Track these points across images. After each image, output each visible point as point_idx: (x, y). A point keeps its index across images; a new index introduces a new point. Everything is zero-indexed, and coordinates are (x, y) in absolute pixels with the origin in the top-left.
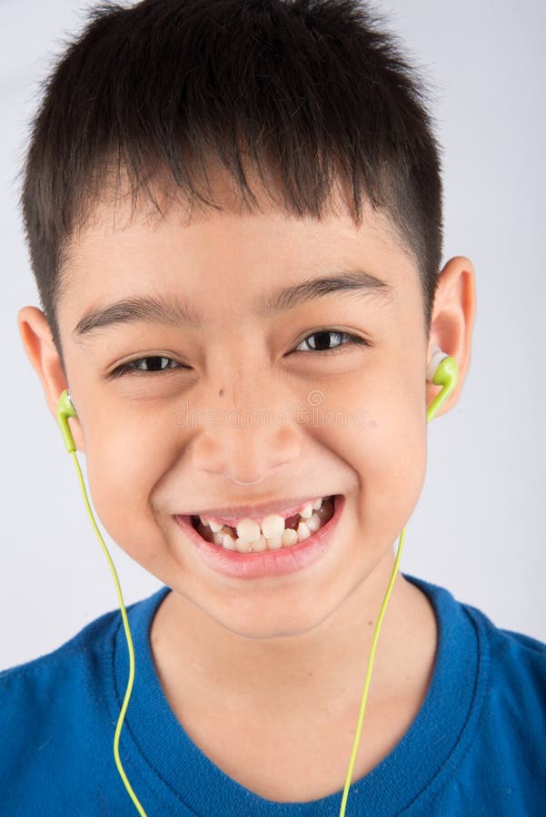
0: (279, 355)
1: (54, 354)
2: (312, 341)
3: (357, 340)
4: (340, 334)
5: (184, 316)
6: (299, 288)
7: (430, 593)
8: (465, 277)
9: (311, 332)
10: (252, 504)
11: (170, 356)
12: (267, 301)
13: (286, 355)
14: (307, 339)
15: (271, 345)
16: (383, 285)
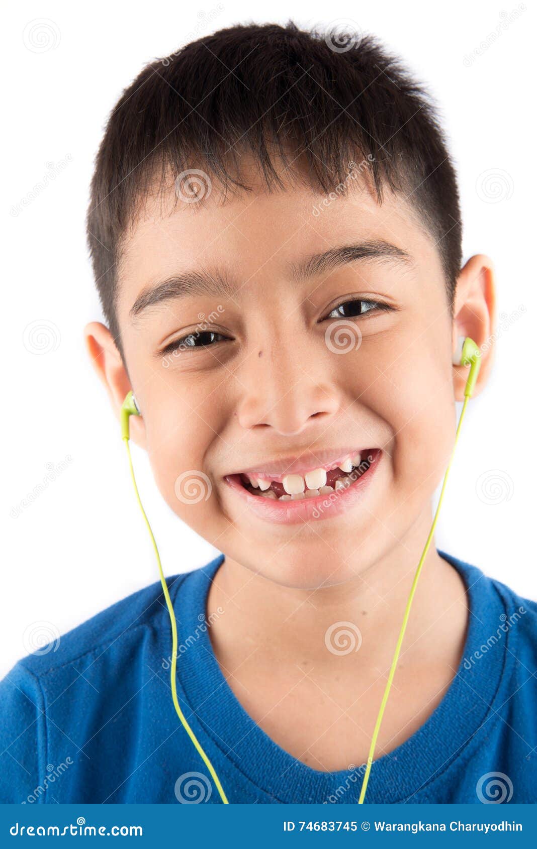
0: (314, 321)
1: (119, 363)
2: (341, 310)
3: (384, 307)
4: (368, 302)
5: (225, 286)
6: (327, 253)
7: (463, 572)
8: (486, 274)
9: (341, 301)
10: (297, 455)
11: (216, 330)
12: (298, 268)
13: (320, 321)
14: (337, 308)
15: (307, 311)
16: (403, 254)
